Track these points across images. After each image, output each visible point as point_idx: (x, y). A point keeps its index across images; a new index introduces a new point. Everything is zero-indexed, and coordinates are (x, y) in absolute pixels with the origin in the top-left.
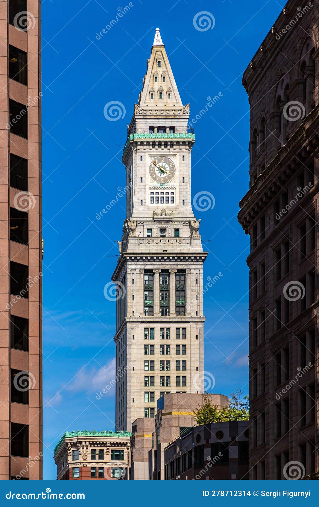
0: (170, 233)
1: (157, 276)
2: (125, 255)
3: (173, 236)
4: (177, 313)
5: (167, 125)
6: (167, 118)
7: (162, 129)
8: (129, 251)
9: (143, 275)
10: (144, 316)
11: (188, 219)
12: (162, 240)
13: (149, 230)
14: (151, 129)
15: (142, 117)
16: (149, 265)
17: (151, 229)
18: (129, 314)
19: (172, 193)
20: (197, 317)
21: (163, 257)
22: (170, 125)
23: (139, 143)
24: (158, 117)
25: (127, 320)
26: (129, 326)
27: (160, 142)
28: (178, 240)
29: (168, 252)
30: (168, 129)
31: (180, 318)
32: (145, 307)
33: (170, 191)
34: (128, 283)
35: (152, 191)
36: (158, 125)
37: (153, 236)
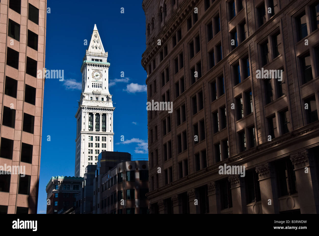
0: (100, 99)
1: (94, 116)
2: (81, 106)
3: (101, 100)
4: (103, 131)
5: (99, 59)
6: (99, 56)
7: (97, 60)
8: (83, 105)
9: (88, 115)
10: (88, 131)
11: (107, 95)
12: (97, 102)
13: (91, 98)
14: (93, 60)
15: (89, 55)
16: (91, 111)
17: (92, 97)
18: (82, 130)
19: (101, 84)
20: (110, 133)
21: (97, 108)
22: (100, 59)
23: (88, 64)
24: (95, 55)
25: (81, 132)
26: (82, 135)
27: (96, 65)
28: (103, 102)
29: (99, 106)
30: (99, 60)
31: (104, 133)
32: (89, 127)
33: (100, 83)
34: (82, 117)
35: (93, 83)
36: (95, 58)
37: (93, 99)
